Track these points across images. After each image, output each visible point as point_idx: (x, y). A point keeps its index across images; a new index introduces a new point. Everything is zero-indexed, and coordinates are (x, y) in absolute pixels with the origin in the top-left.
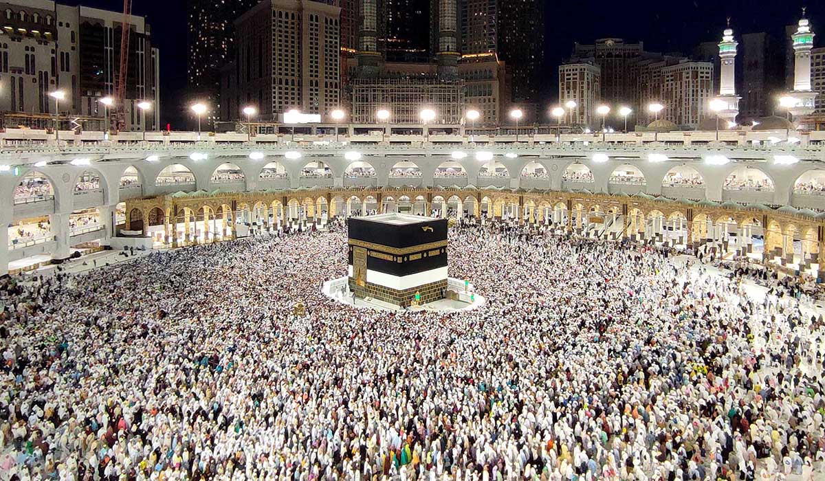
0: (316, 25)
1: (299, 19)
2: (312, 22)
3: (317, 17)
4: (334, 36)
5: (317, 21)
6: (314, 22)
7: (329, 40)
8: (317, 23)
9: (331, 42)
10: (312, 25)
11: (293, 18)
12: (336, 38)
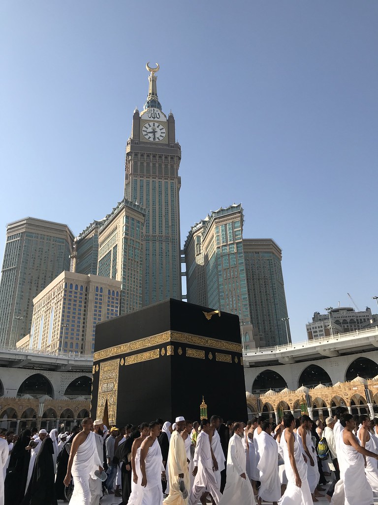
0: (101, 296)
1: (86, 291)
2: (97, 293)
3: (101, 288)
4: (115, 305)
5: (101, 291)
6: (99, 293)
7: (110, 308)
8: (101, 294)
9: (112, 310)
10: (97, 295)
11: (82, 289)
12: (117, 307)
